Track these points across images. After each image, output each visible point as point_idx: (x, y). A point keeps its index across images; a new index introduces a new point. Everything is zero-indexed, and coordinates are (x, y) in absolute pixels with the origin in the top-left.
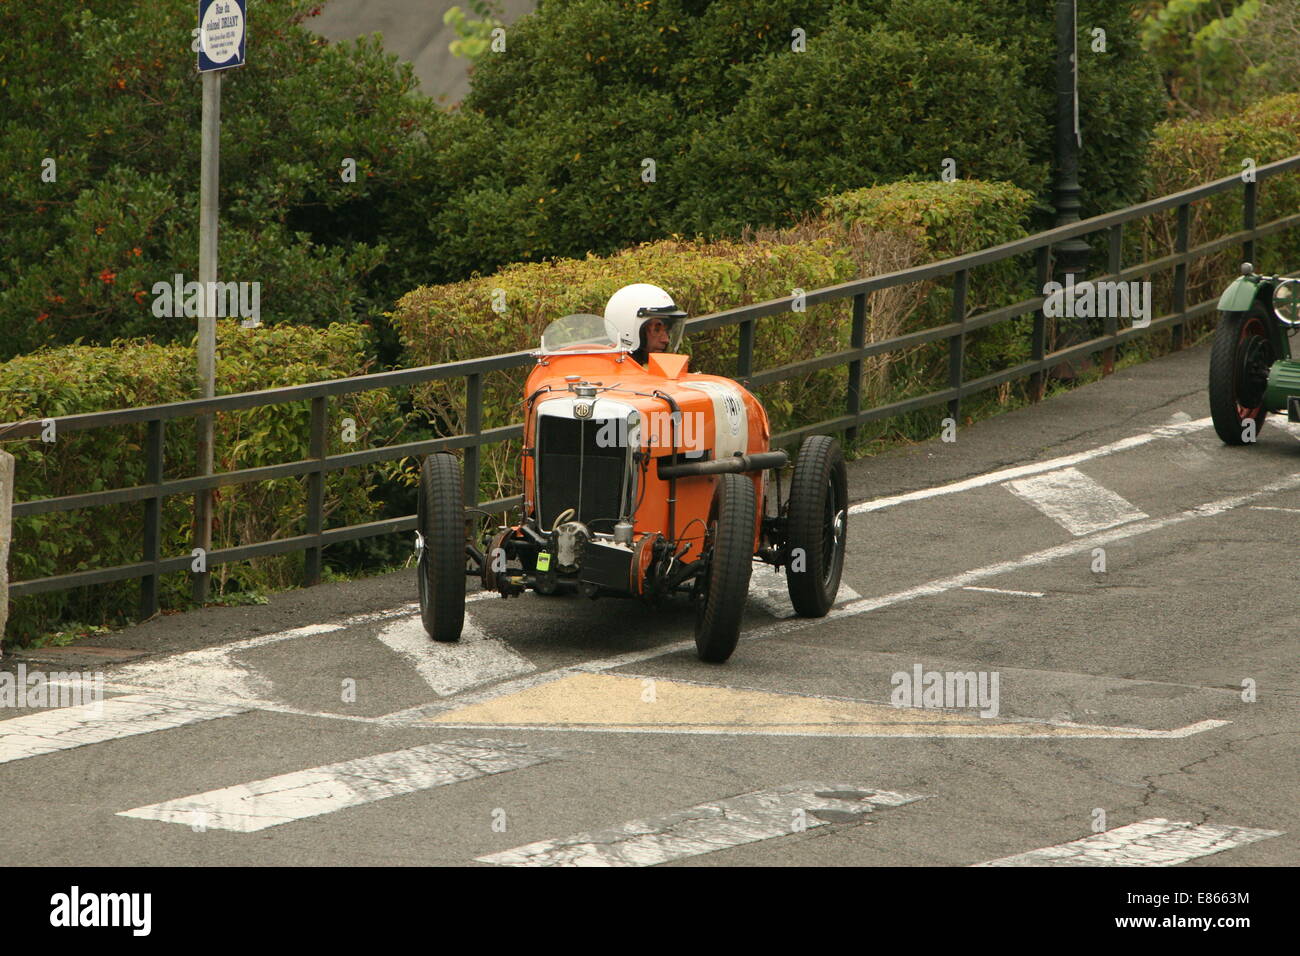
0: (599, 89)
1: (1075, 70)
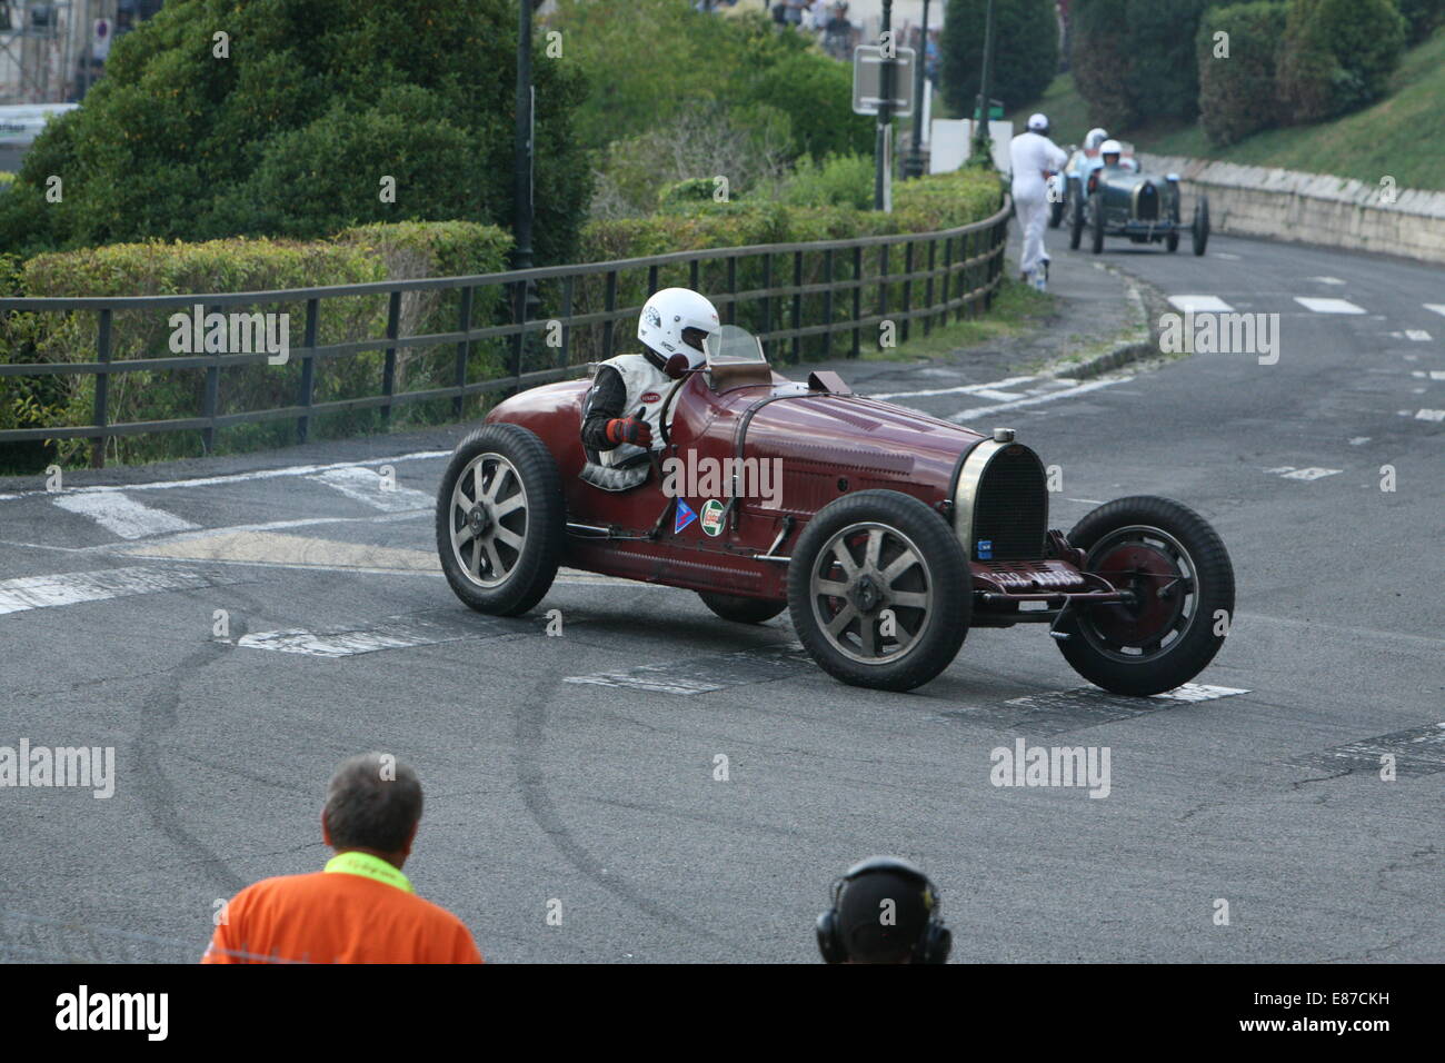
0: (136, 161)
1: (532, 153)
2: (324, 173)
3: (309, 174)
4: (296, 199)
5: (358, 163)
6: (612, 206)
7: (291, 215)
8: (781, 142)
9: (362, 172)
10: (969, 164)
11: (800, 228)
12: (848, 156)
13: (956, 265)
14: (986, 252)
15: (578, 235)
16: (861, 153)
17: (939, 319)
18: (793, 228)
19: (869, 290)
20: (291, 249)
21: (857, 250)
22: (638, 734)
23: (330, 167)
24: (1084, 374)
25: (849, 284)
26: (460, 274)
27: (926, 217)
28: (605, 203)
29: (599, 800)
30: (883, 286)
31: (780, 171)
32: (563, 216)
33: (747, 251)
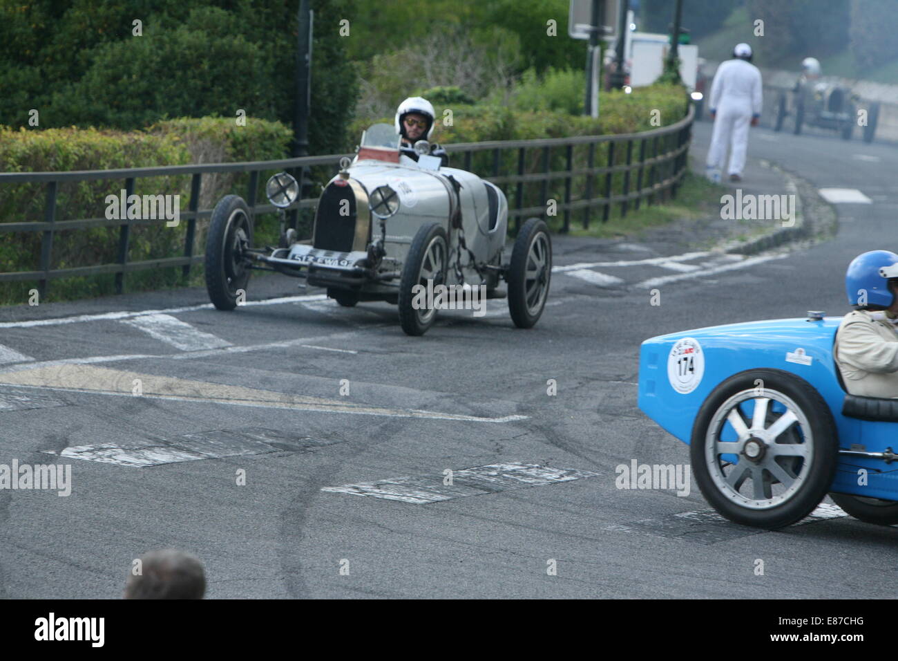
1: (310, 64)
2: (142, 76)
3: (130, 76)
4: (119, 97)
5: (170, 69)
6: (374, 107)
7: (115, 110)
8: (511, 57)
9: (173, 76)
10: (661, 80)
11: (523, 129)
12: (565, 70)
13: (649, 161)
14: (673, 150)
15: (345, 132)
16: (575, 68)
17: (633, 204)
18: (518, 129)
19: (578, 180)
20: (114, 137)
21: (569, 148)
22: (379, 534)
23: (147, 72)
24: (749, 251)
25: (561, 174)
26: (249, 160)
27: (626, 121)
28: (368, 105)
29: (346, 587)
30: (589, 177)
31: (509, 83)
32: (333, 115)
33: (481, 146)
